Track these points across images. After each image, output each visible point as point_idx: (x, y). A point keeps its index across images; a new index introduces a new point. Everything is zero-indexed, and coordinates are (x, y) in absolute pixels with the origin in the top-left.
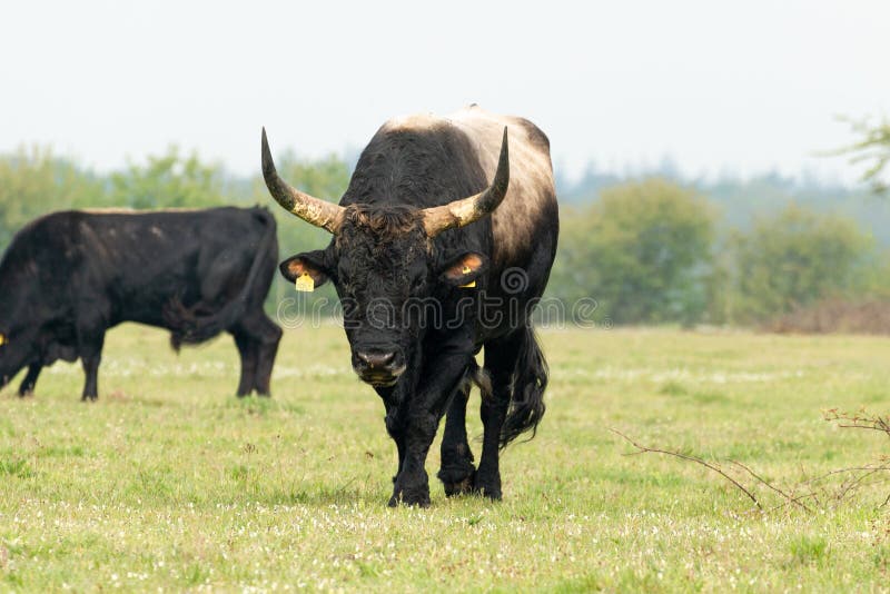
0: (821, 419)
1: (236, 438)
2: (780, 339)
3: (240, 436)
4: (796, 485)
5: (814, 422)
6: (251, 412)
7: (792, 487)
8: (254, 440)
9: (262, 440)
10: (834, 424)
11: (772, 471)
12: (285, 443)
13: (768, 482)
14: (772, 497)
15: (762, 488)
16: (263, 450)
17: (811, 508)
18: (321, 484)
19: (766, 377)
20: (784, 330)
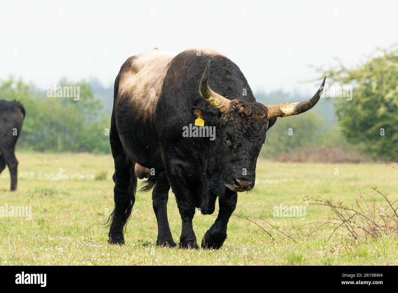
0: (301, 200)
1: (39, 206)
2: (283, 165)
3: (41, 206)
4: (290, 230)
5: (298, 202)
6: (46, 195)
7: (288, 231)
8: (47, 207)
9: (51, 207)
10: (307, 203)
11: (279, 223)
12: (61, 209)
13: (277, 228)
14: (278, 235)
15: (275, 231)
16: (52, 213)
17: (296, 240)
18: (77, 227)
19: (276, 182)
20: (284, 161)
